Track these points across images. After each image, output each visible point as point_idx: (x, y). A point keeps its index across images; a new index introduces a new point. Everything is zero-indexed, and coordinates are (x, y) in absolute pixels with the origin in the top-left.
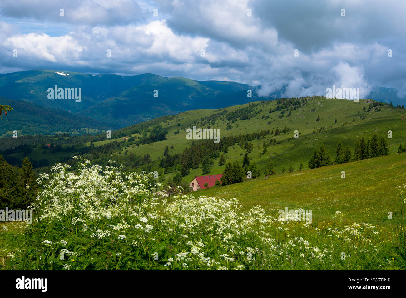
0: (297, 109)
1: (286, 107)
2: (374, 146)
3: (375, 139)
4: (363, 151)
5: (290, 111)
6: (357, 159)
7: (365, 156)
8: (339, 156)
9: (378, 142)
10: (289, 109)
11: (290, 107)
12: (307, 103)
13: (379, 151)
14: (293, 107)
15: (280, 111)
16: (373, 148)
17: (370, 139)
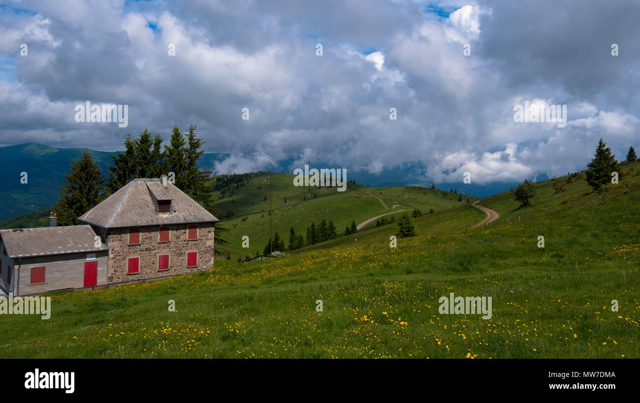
0: (240, 187)
1: (227, 186)
2: (324, 231)
3: (324, 224)
4: (314, 236)
5: (232, 190)
6: (308, 244)
7: (316, 241)
8: (292, 243)
9: (327, 226)
10: (230, 187)
11: (232, 186)
12: (251, 180)
13: (328, 235)
14: (235, 185)
15: (220, 190)
16: (322, 232)
17: (320, 224)
